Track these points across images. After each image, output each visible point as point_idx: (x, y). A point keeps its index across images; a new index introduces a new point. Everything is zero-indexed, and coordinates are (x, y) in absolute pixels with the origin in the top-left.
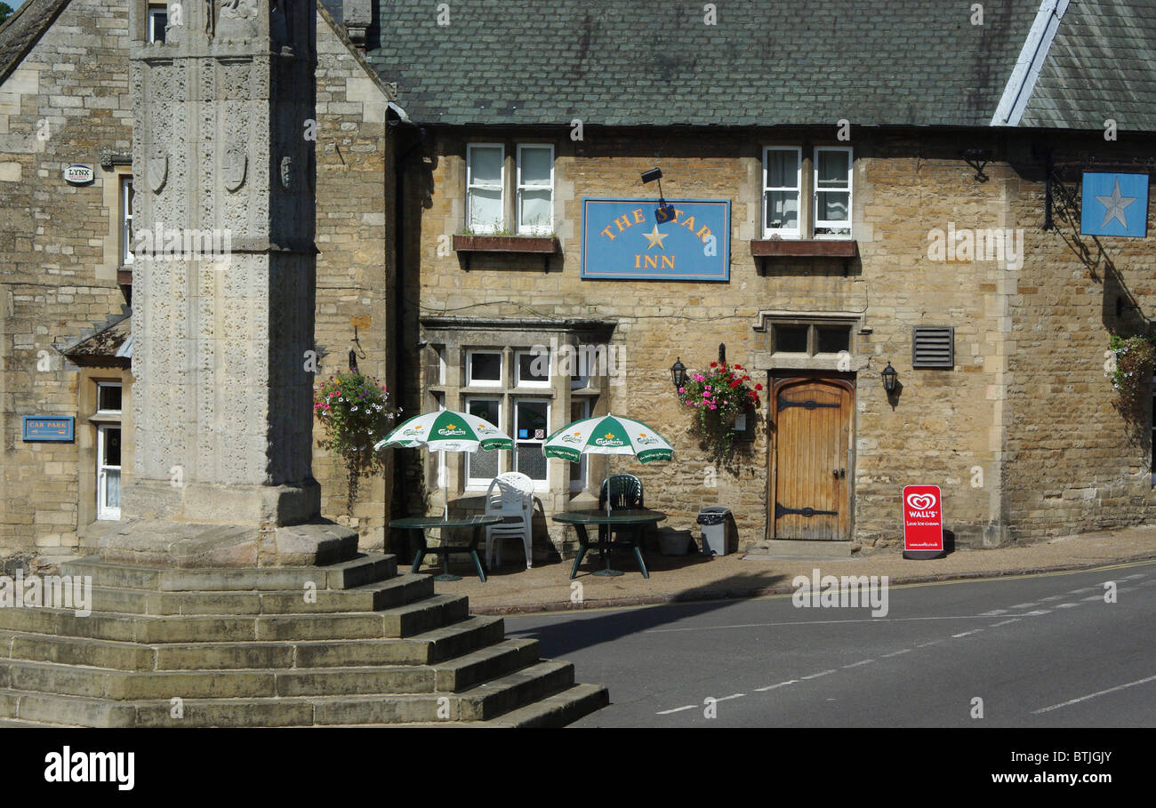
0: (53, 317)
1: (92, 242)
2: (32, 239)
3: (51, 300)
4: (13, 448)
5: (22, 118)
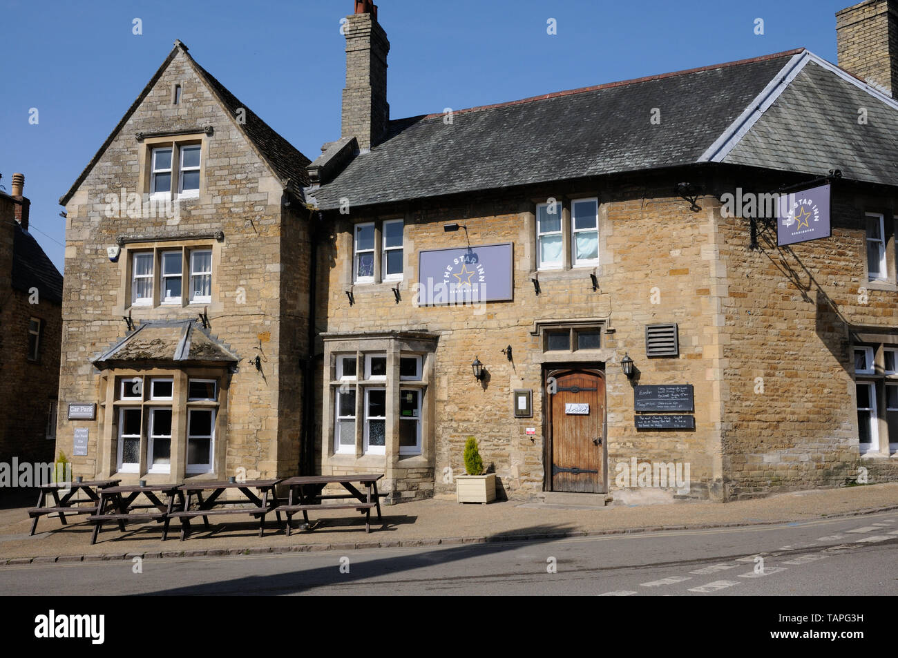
0: (88, 340)
1: (112, 292)
2: (79, 292)
3: (88, 330)
4: (63, 424)
5: (79, 219)
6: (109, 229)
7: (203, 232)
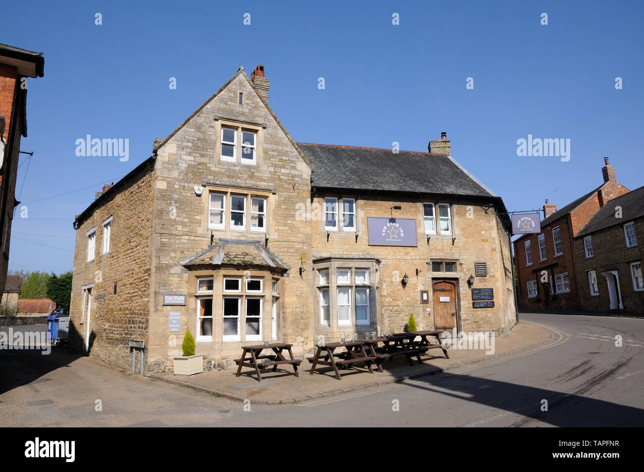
0: (178, 249)
1: (196, 217)
3: (178, 241)
4: (158, 309)
5: (168, 163)
6: (193, 173)
7: (263, 187)
